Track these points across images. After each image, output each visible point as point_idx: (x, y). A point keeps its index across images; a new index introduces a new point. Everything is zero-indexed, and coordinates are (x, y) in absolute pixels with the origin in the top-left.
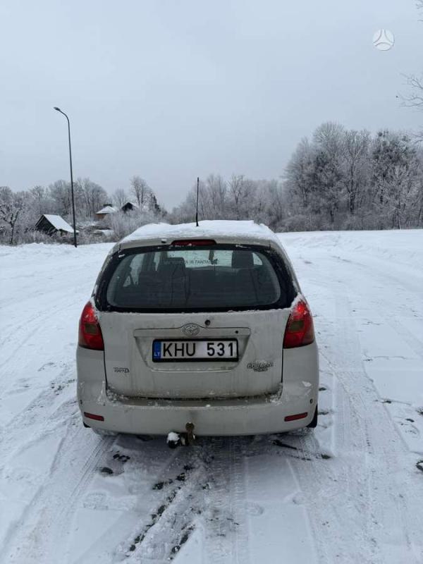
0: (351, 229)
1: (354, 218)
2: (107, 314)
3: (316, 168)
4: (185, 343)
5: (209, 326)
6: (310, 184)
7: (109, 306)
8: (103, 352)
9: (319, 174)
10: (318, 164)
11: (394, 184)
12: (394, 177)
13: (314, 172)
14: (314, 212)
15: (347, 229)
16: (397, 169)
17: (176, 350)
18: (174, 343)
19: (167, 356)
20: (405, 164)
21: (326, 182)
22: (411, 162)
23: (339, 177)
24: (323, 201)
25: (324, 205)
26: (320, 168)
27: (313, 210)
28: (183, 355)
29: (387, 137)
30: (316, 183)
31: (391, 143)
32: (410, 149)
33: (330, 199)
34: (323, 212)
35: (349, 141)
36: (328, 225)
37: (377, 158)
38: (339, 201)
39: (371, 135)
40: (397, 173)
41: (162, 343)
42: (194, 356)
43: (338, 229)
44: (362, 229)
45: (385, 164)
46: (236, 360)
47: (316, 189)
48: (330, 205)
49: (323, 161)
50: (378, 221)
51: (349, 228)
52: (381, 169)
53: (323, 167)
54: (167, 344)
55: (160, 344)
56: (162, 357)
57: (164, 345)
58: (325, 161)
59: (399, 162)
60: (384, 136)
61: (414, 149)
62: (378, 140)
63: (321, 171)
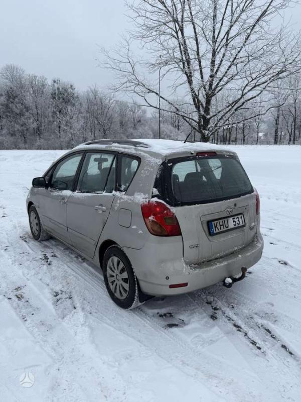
0: (40, 149)
1: (42, 140)
2: (179, 208)
3: (8, 100)
4: (223, 220)
5: (237, 207)
6: (4, 112)
7: (180, 202)
8: (181, 236)
9: (10, 105)
10: (9, 97)
11: (68, 118)
12: (68, 113)
13: (6, 103)
14: (10, 135)
15: (38, 149)
16: (69, 108)
17: (220, 226)
18: (218, 221)
19: (217, 231)
20: (74, 105)
21: (18, 112)
22: (77, 104)
23: (27, 109)
24: (17, 127)
25: (18, 130)
26: (11, 100)
27: (9, 133)
28: (224, 228)
29: (60, 84)
30: (9, 112)
31: (62, 88)
32: (76, 95)
33: (22, 125)
34: (18, 135)
35: (32, 83)
36: (22, 145)
37: (54, 98)
38: (30, 128)
39: (47, 80)
40: (69, 110)
41: (213, 223)
42: (229, 228)
43: (30, 148)
44: (48, 149)
45: (61, 103)
46: (244, 226)
47: (10, 116)
48: (23, 130)
49: (13, 95)
50: (59, 143)
51: (39, 148)
52: (58, 106)
53: (14, 99)
54: (215, 222)
55: (212, 224)
56: (215, 232)
57: (214, 224)
58: (14, 95)
59: (69, 103)
60: (57, 83)
61: (77, 96)
62: (53, 85)
63: (12, 102)
